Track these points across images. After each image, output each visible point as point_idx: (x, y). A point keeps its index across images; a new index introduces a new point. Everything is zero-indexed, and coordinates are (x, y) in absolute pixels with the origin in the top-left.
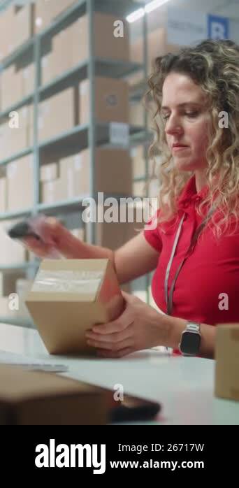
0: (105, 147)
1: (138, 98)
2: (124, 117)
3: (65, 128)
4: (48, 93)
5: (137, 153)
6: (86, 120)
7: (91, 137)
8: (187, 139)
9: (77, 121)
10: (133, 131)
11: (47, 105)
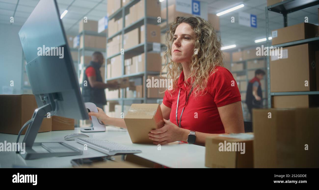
0: (151, 52)
1: (164, 32)
2: (159, 41)
3: (134, 44)
4: (127, 30)
5: (163, 54)
6: (143, 41)
7: (145, 48)
8: (182, 49)
9: (140, 42)
10: (162, 46)
11: (128, 35)
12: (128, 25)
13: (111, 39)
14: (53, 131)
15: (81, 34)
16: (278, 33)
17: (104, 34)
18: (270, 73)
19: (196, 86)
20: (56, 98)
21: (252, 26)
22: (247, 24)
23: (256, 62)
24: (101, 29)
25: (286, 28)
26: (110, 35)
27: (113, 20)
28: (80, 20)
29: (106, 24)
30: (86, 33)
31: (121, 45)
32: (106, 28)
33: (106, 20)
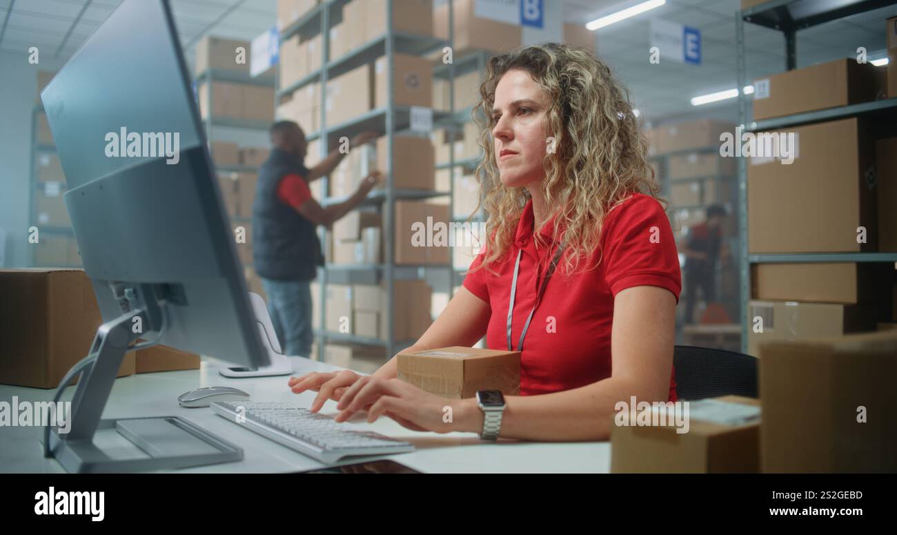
0: (404, 134)
2: (426, 102)
3: (358, 111)
4: (337, 71)
5: (437, 138)
6: (383, 104)
7: (389, 123)
9: (372, 105)
10: (438, 118)
11: (338, 85)
12: (337, 56)
13: (289, 95)
14: (138, 373)
15: (203, 78)
16: (772, 87)
17: (269, 80)
18: (747, 200)
19: (572, 246)
20: (165, 297)
21: (688, 59)
22: (677, 54)
23: (693, 158)
24: (259, 66)
25: (793, 72)
26: (286, 83)
27: (295, 40)
28: (197, 38)
29: (275, 50)
30: (216, 76)
31: (319, 113)
32: (275, 61)
33: (275, 40)
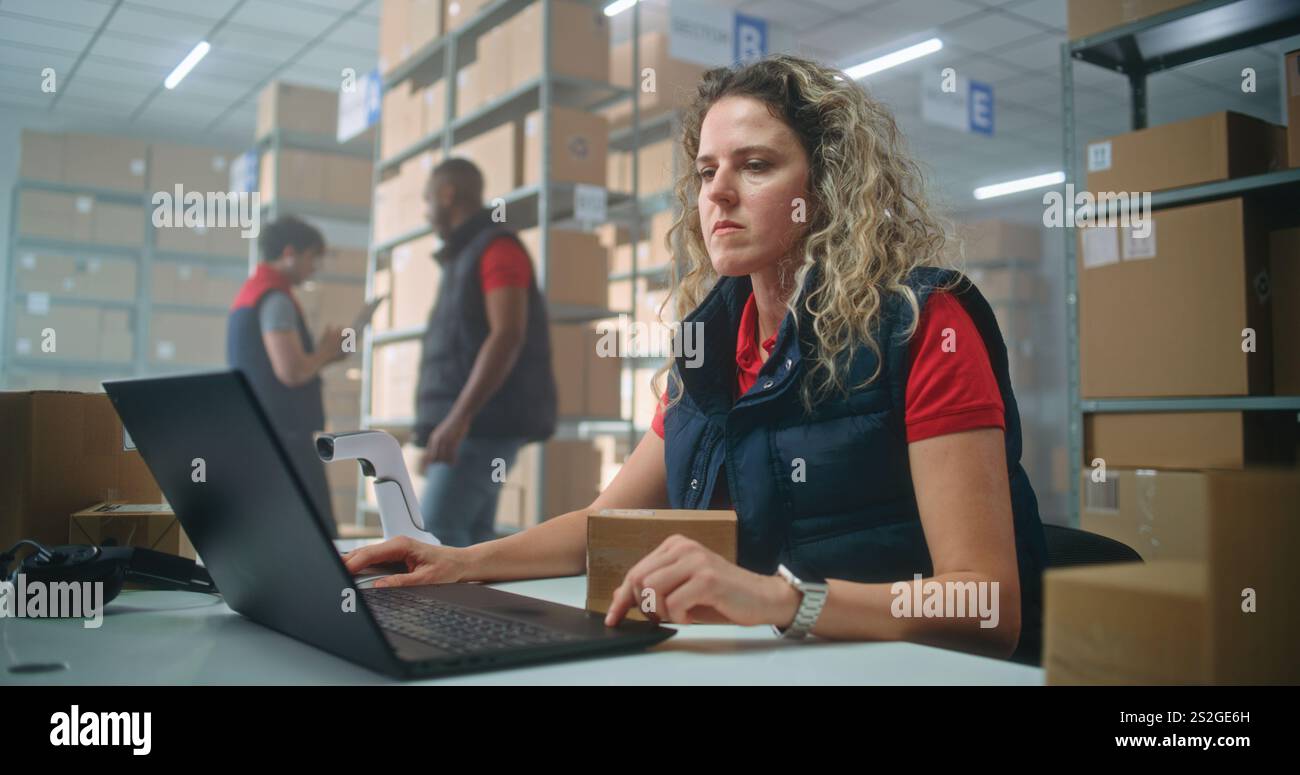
0: (565, 226)
2: (599, 177)
6: (535, 180)
7: (542, 207)
8: (745, 213)
9: (519, 180)
12: (467, 110)
13: (394, 168)
15: (267, 143)
16: (1115, 154)
17: (365, 146)
18: (1077, 320)
21: (975, 127)
22: (959, 120)
24: (350, 126)
25: (1141, 134)
26: (390, 151)
27: (405, 88)
28: (260, 85)
29: (374, 103)
30: (286, 142)
32: (375, 123)
33: (375, 89)
